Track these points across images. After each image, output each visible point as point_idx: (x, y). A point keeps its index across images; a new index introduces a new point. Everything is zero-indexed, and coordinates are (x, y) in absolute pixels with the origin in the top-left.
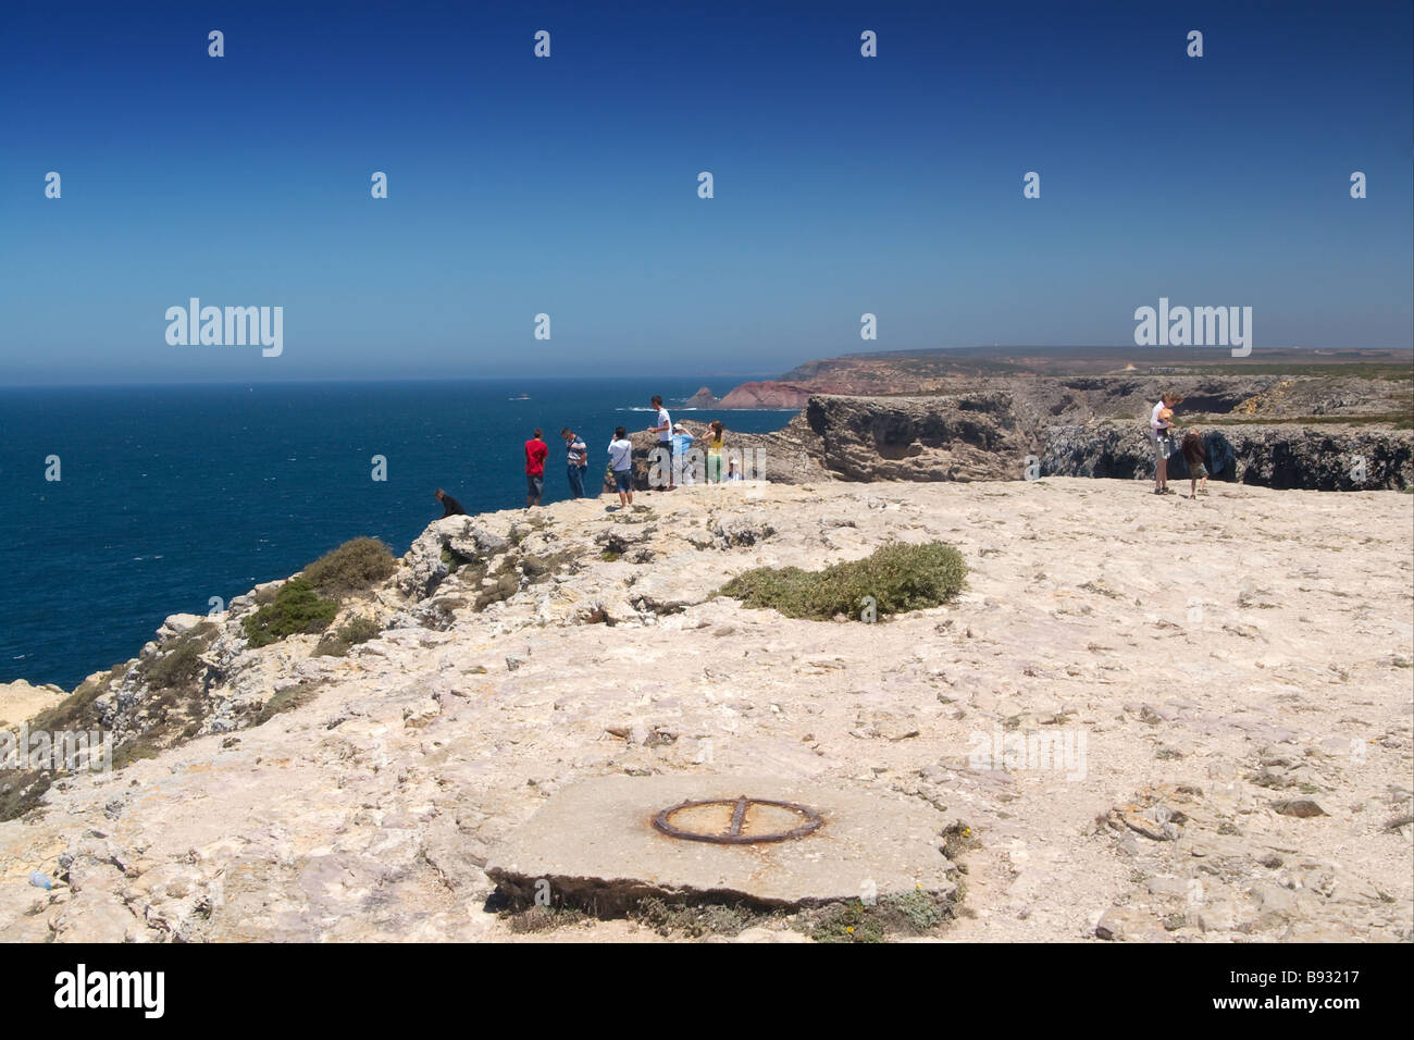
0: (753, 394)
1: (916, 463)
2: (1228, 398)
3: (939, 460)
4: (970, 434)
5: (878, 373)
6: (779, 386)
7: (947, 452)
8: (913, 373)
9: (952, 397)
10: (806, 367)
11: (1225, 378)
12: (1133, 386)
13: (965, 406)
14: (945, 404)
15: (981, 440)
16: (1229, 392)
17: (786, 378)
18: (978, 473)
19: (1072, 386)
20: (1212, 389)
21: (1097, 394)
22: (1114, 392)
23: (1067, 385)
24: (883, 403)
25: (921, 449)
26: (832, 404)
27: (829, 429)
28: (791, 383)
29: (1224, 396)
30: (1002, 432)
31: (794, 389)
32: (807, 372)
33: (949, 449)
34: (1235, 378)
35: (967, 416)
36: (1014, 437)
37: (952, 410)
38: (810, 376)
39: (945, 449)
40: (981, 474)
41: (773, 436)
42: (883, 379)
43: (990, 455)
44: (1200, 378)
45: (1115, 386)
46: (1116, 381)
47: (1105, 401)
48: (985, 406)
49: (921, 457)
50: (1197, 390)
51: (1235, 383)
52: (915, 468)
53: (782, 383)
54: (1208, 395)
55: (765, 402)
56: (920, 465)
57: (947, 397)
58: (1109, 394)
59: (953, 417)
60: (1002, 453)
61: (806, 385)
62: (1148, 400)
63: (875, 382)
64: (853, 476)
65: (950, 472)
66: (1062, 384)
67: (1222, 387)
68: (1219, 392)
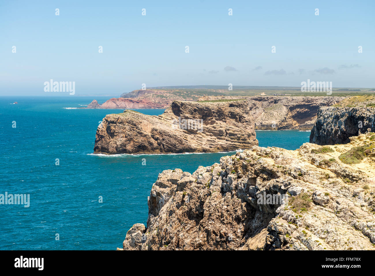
0: (114, 102)
1: (214, 127)
2: (314, 105)
3: (222, 126)
4: (233, 116)
5: (164, 95)
6: (125, 100)
7: (224, 123)
8: (178, 95)
9: (226, 102)
10: (133, 92)
11: (313, 97)
12: (279, 100)
13: (231, 105)
14: (224, 105)
15: (236, 118)
16: (315, 102)
17: (125, 97)
18: (236, 131)
19: (256, 100)
20: (308, 101)
21: (265, 103)
22: (272, 102)
23: (254, 99)
24: (202, 104)
25: (215, 122)
26: (182, 104)
27: (181, 114)
28: (130, 99)
29: (312, 104)
30: (245, 115)
31: (131, 101)
32: (134, 94)
33: (225, 122)
34: (317, 97)
35: (232, 109)
36: (249, 117)
37: (227, 107)
38: (135, 96)
39: (223, 122)
40: (237, 131)
41: (159, 116)
43: (240, 124)
44: (304, 97)
45: (272, 100)
46: (272, 98)
47: (268, 106)
48: (239, 106)
49: (215, 125)
50: (303, 102)
51: (317, 99)
52: (213, 129)
53: (126, 99)
54: (307, 104)
55: (119, 106)
56: (215, 128)
57: (225, 102)
58: (270, 103)
59: (228, 110)
60: (245, 123)
61: (135, 99)
62: (284, 105)
64: (190, 132)
65: (226, 130)
66: (252, 99)
67: (312, 100)
68: (311, 102)
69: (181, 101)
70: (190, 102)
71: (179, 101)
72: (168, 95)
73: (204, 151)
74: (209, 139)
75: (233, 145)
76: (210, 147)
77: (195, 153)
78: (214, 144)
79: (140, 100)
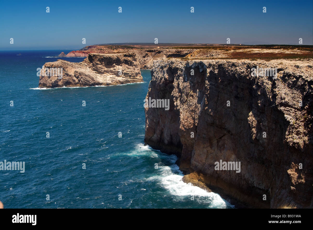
0: (74, 53)
1: (114, 69)
3: (119, 68)
4: (126, 62)
5: (103, 49)
6: (80, 52)
7: (121, 67)
8: (111, 49)
9: (122, 54)
10: (86, 47)
11: (181, 50)
12: (161, 51)
13: (125, 56)
14: (121, 55)
15: (129, 63)
16: (182, 53)
17: (81, 50)
18: (129, 71)
20: (178, 52)
21: (153, 53)
22: (157, 53)
23: (147, 51)
24: (106, 55)
25: (115, 66)
26: (94, 55)
27: (94, 61)
28: (83, 51)
29: (181, 54)
30: (134, 62)
31: (83, 52)
32: (86, 48)
33: (122, 66)
34: (184, 50)
35: (126, 58)
36: (136, 63)
37: (122, 57)
39: (121, 66)
40: (129, 72)
41: (80, 63)
42: (104, 50)
43: (131, 67)
44: (176, 50)
45: (157, 51)
47: (155, 55)
48: (130, 56)
49: (115, 68)
50: (175, 52)
51: (183, 51)
52: (114, 70)
53: (81, 51)
54: (177, 53)
55: (77, 56)
56: (115, 70)
57: (121, 54)
58: (156, 53)
59: (123, 58)
60: (134, 67)
61: (86, 51)
62: (164, 54)
63: (102, 51)
64: (99, 72)
65: (122, 71)
66: (145, 51)
67: (181, 51)
68: (180, 53)
69: (93, 54)
70: (99, 54)
71: (92, 53)
72: (105, 48)
73: (108, 84)
74: (111, 77)
75: (126, 80)
76: (112, 82)
77: (102, 86)
78: (114, 80)
79: (88, 52)
